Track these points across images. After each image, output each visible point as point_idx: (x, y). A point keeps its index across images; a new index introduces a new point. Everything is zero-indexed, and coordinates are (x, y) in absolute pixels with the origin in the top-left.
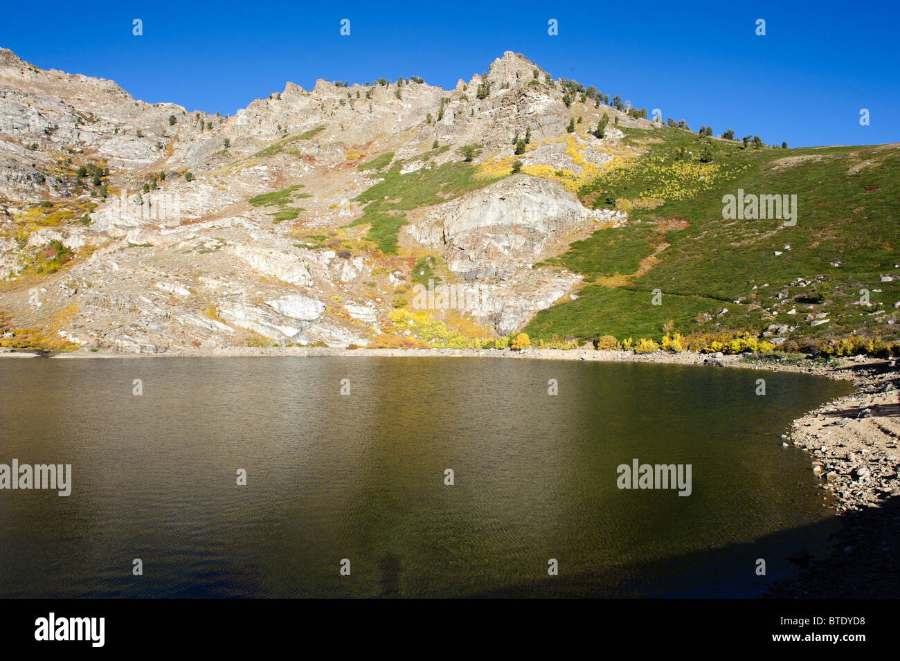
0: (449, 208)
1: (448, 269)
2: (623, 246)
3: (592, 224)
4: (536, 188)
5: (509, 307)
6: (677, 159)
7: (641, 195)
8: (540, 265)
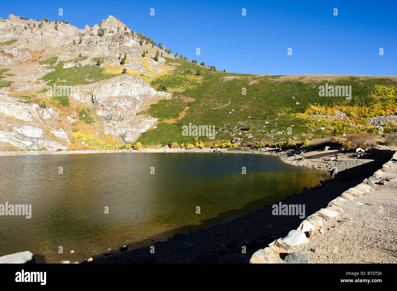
0: (93, 86)
1: (96, 114)
2: (172, 107)
3: (158, 97)
4: (135, 81)
5: (129, 131)
6: (187, 73)
7: (176, 86)
8: (139, 114)
